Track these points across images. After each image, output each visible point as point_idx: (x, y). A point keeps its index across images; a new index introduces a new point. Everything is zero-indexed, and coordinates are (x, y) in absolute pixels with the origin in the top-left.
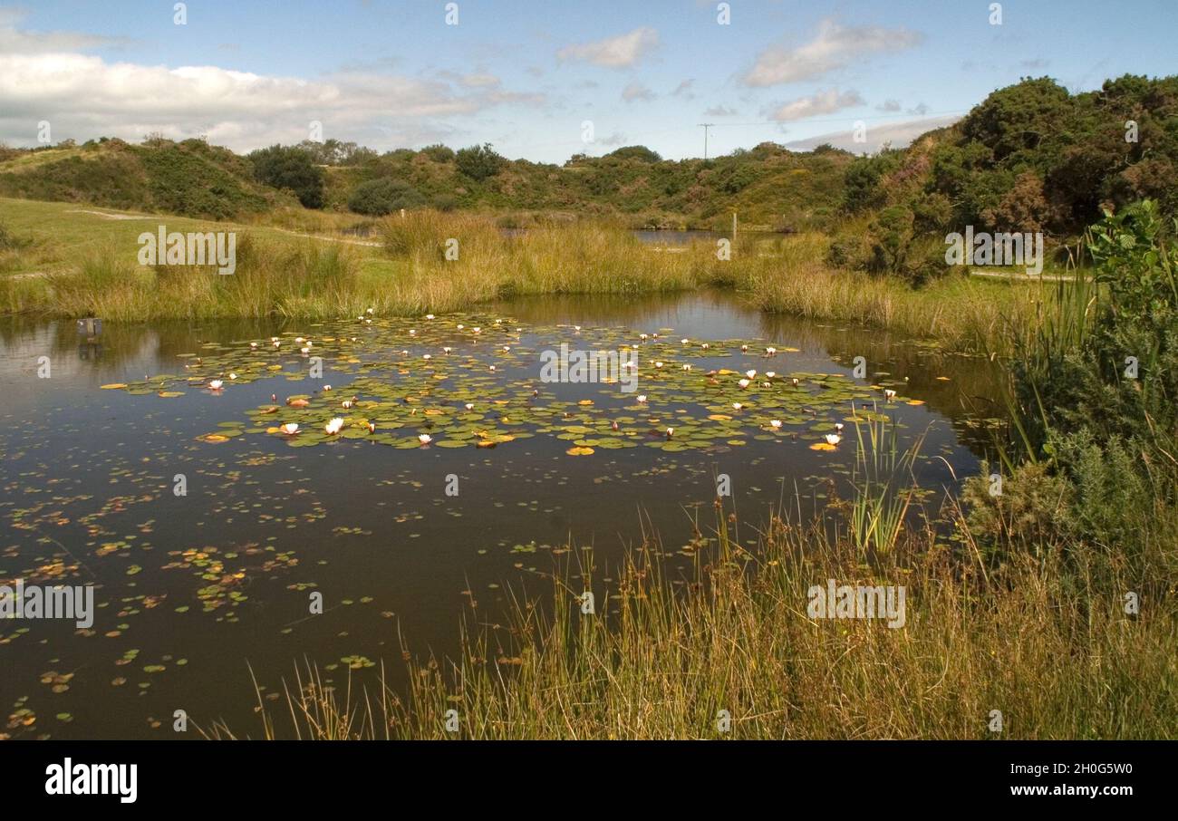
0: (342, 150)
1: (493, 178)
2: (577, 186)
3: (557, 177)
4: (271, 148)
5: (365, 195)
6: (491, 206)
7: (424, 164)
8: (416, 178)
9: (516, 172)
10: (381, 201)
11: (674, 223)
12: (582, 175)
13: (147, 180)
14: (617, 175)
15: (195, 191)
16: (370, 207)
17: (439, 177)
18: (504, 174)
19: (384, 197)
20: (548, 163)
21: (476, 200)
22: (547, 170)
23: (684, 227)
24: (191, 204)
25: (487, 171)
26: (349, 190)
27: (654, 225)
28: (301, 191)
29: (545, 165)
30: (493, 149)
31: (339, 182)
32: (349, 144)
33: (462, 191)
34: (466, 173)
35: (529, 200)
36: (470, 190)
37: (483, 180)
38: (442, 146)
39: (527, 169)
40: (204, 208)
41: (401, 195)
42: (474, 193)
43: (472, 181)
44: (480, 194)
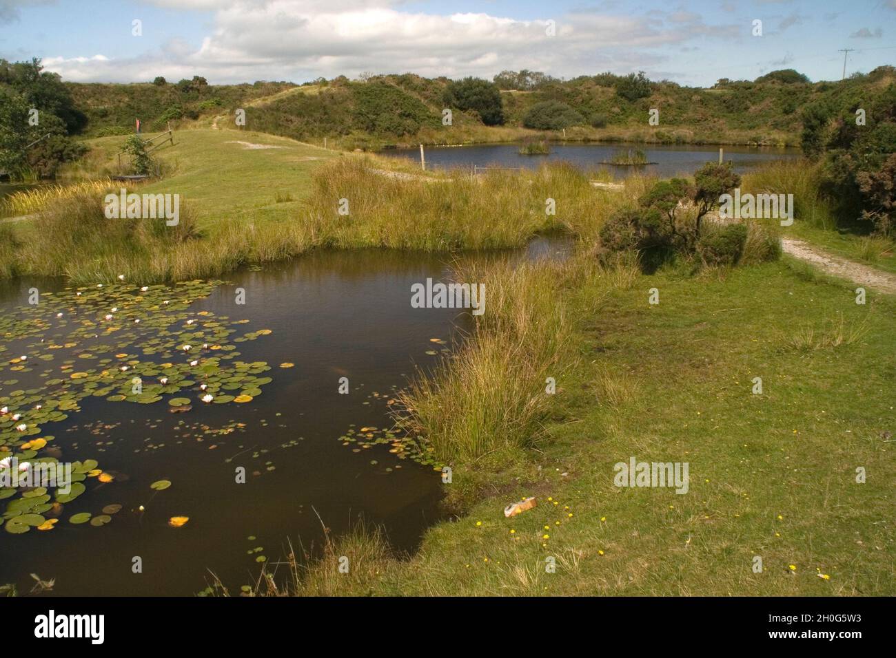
0: (532, 78)
1: (644, 99)
2: (715, 106)
3: (699, 98)
4: (465, 79)
5: (534, 114)
6: (639, 122)
7: (590, 88)
8: (581, 100)
9: (665, 94)
10: (545, 119)
11: (774, 140)
12: (721, 96)
13: (352, 108)
14: (749, 96)
15: (385, 115)
16: (537, 123)
17: (600, 99)
18: (652, 97)
19: (548, 116)
20: (694, 86)
21: (627, 117)
22: (692, 92)
23: (783, 144)
24: (379, 126)
25: (639, 94)
26: (526, 109)
27: (756, 142)
28: (485, 111)
29: (691, 88)
30: (646, 76)
31: (520, 103)
32: (537, 73)
33: (616, 110)
34: (623, 95)
35: (670, 118)
36: (623, 109)
37: (636, 101)
38: (609, 73)
39: (675, 91)
40: (388, 128)
41: (561, 114)
42: (626, 112)
43: (626, 101)
44: (631, 112)
